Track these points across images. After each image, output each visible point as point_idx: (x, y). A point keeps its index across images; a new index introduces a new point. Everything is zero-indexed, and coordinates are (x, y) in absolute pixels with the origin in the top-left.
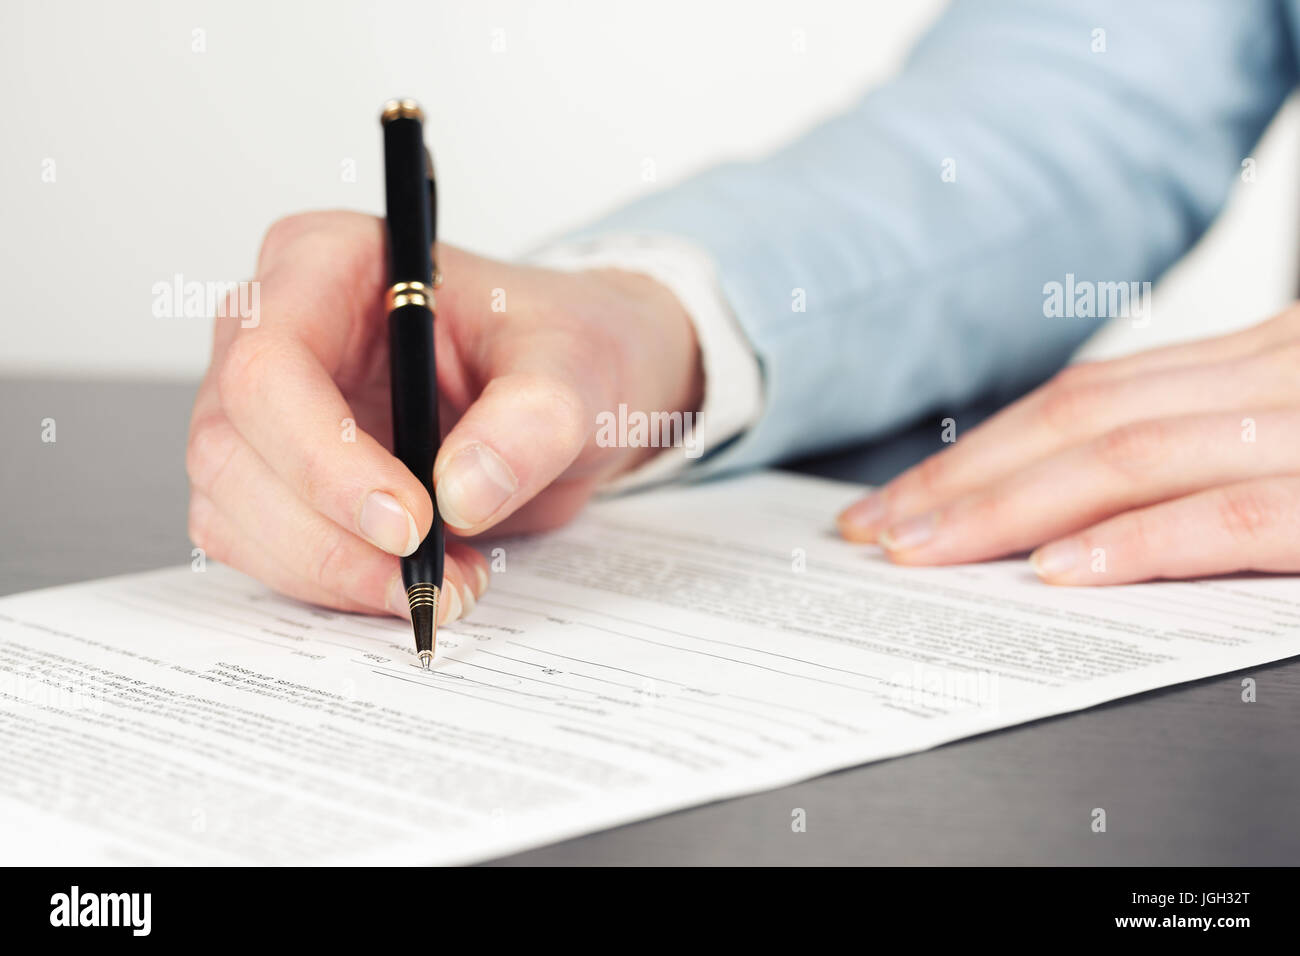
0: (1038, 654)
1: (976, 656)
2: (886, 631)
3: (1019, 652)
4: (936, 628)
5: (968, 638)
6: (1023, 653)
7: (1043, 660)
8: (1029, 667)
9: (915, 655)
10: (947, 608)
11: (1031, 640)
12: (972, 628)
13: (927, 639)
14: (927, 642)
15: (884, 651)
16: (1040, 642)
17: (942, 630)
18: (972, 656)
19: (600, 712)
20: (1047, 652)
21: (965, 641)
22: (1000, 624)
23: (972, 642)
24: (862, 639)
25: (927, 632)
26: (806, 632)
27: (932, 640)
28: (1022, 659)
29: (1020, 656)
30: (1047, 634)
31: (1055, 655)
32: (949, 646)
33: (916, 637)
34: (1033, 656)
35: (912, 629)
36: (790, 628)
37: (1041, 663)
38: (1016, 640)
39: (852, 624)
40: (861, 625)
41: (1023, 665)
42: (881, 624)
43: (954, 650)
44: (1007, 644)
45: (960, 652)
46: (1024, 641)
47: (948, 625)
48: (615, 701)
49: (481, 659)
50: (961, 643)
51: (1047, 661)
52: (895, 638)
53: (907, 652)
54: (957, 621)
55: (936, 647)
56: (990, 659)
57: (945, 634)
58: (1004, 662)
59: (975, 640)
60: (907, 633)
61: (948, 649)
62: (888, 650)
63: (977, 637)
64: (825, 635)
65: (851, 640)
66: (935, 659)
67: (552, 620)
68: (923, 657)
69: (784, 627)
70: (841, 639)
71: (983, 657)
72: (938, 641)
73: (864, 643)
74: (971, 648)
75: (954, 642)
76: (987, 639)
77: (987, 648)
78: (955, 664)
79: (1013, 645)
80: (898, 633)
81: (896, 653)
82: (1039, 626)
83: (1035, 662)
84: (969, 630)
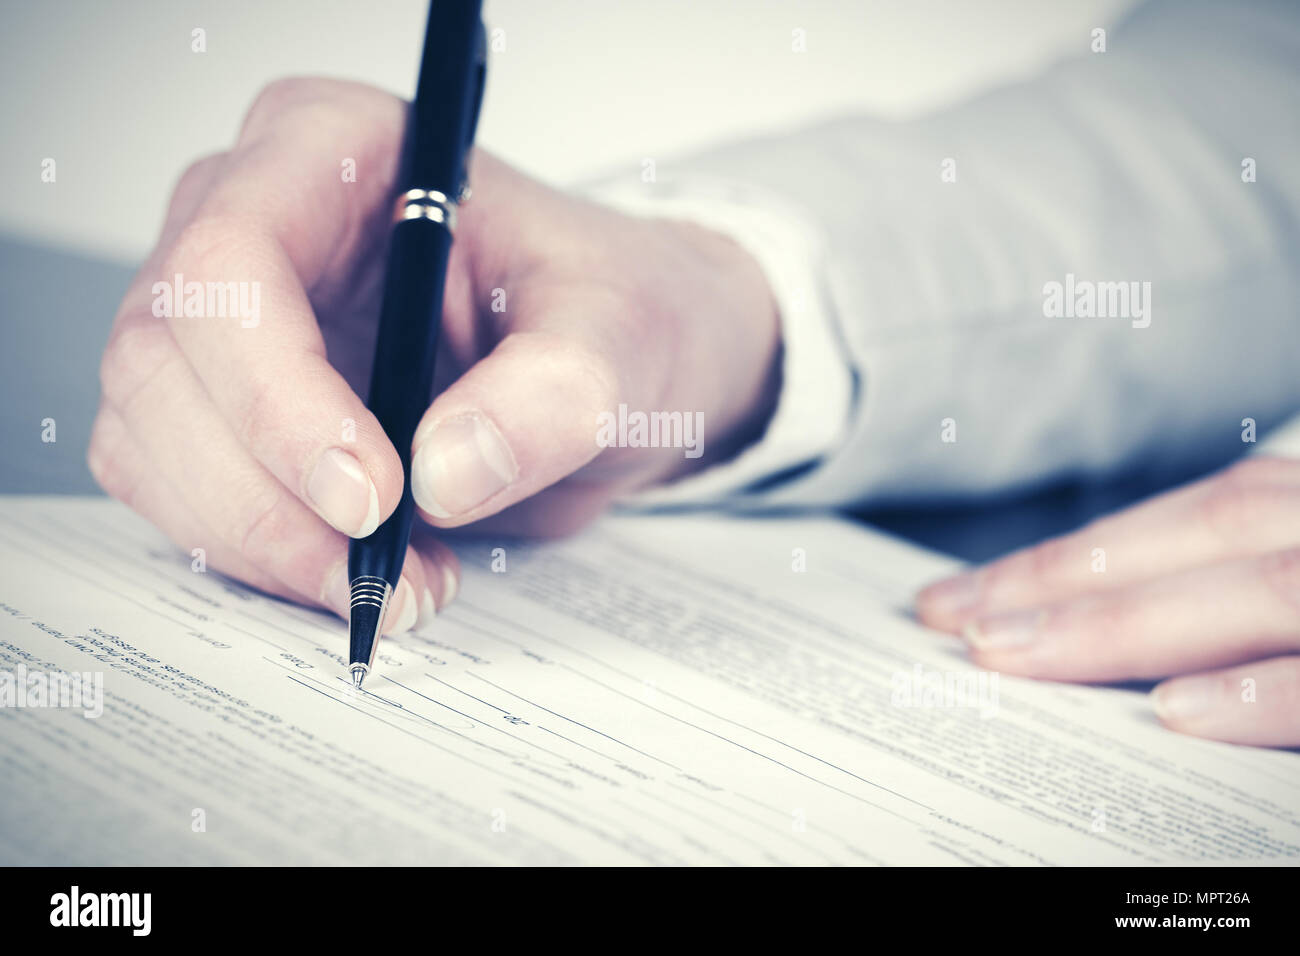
0: (1138, 815)
1: (1059, 804)
2: (951, 749)
3: (1116, 809)
4: (1014, 758)
5: (1054, 778)
6: (1120, 811)
7: (1143, 824)
8: (1124, 830)
9: (982, 787)
10: (1035, 735)
11: (1134, 796)
12: (1062, 766)
13: (1001, 769)
14: (1000, 774)
15: (944, 774)
16: (1144, 801)
17: (1023, 762)
18: (1054, 802)
20: (1151, 816)
21: (1049, 781)
22: (1098, 769)
23: (1057, 784)
24: (918, 753)
25: (1003, 761)
26: (849, 731)
27: (1008, 772)
28: (1117, 818)
29: (1116, 813)
30: (1155, 793)
31: (1161, 820)
32: (1028, 783)
33: (988, 764)
34: (1132, 817)
35: (984, 754)
36: (830, 723)
37: (1140, 827)
38: (1114, 792)
39: (909, 732)
40: (921, 736)
41: (1117, 826)
42: (945, 739)
43: (1033, 790)
44: (1101, 795)
45: (1040, 795)
46: (1124, 796)
47: (1032, 757)
48: (589, 773)
50: (1044, 783)
51: (1149, 827)
52: (960, 760)
53: (973, 782)
54: (1044, 754)
55: (1010, 782)
56: (1076, 811)
57: (1026, 768)
59: (1063, 783)
60: (977, 757)
61: (1026, 787)
62: (949, 774)
63: (1066, 780)
64: (873, 740)
65: (904, 753)
66: (1006, 796)
68: (992, 791)
69: (822, 720)
70: (892, 749)
71: (1067, 806)
72: (1014, 775)
73: (921, 760)
74: (1054, 792)
75: (1035, 780)
76: (1077, 784)
77: (1075, 796)
78: (1031, 809)
79: (1107, 798)
80: (966, 755)
81: (959, 780)
82: (1146, 780)
83: (1132, 825)
84: (1057, 768)
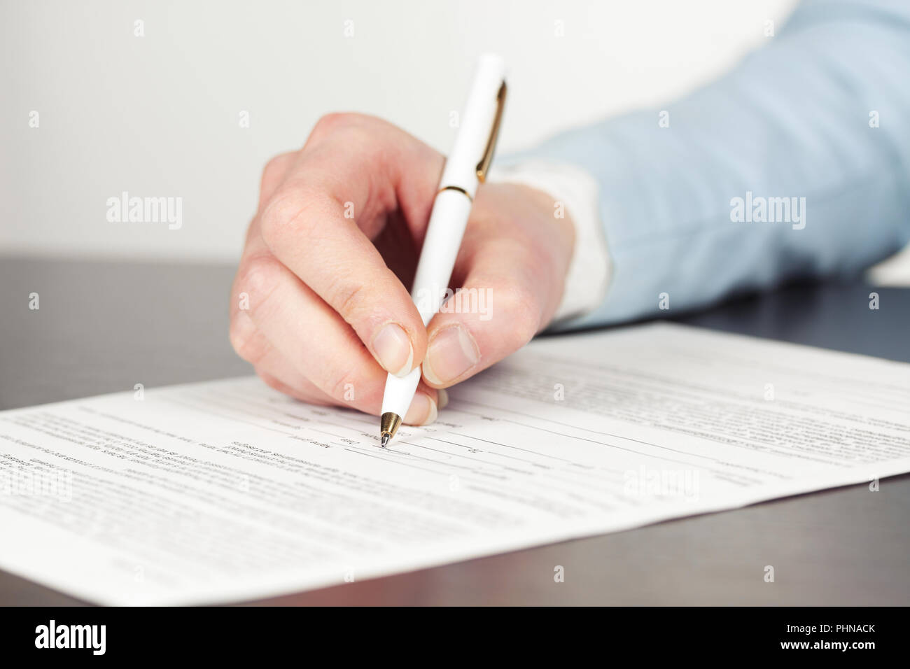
0: (840, 445)
1: (793, 447)
2: (730, 428)
3: (826, 444)
4: (767, 428)
5: (790, 434)
6: (829, 445)
7: (842, 450)
8: (831, 454)
9: (747, 445)
10: (780, 414)
11: (837, 436)
12: (794, 427)
13: (758, 434)
14: (758, 437)
15: (726, 441)
16: (843, 438)
17: (772, 429)
18: (790, 446)
19: (503, 478)
20: (846, 445)
21: (788, 436)
22: (816, 426)
23: (792, 437)
24: (710, 433)
25: (761, 430)
26: (670, 428)
27: (763, 435)
28: (827, 449)
29: (826, 446)
30: (850, 433)
31: (853, 446)
32: (775, 439)
33: (751, 433)
34: (835, 447)
35: (750, 428)
36: (660, 426)
37: (840, 451)
38: (826, 436)
39: (706, 424)
40: (713, 424)
41: (827, 453)
42: (728, 423)
43: (778, 442)
44: (818, 439)
45: (781, 444)
46: (831, 437)
47: (777, 426)
48: (516, 471)
49: (424, 442)
50: (784, 438)
51: (845, 450)
52: (735, 433)
53: (742, 443)
54: (785, 423)
55: (764, 440)
56: (802, 448)
57: (774, 431)
58: (813, 450)
59: (796, 436)
60: (746, 430)
61: (773, 441)
62: (728, 441)
63: (797, 434)
64: (684, 431)
65: (702, 434)
66: (762, 447)
67: (485, 418)
68: (753, 446)
69: (655, 425)
70: (695, 433)
71: (798, 447)
72: (767, 436)
73: (712, 436)
74: (790, 441)
75: (779, 436)
76: (804, 435)
77: (803, 442)
78: (776, 451)
79: (822, 439)
80: (739, 430)
81: (734, 443)
82: (845, 428)
83: (836, 451)
84: (792, 429)
